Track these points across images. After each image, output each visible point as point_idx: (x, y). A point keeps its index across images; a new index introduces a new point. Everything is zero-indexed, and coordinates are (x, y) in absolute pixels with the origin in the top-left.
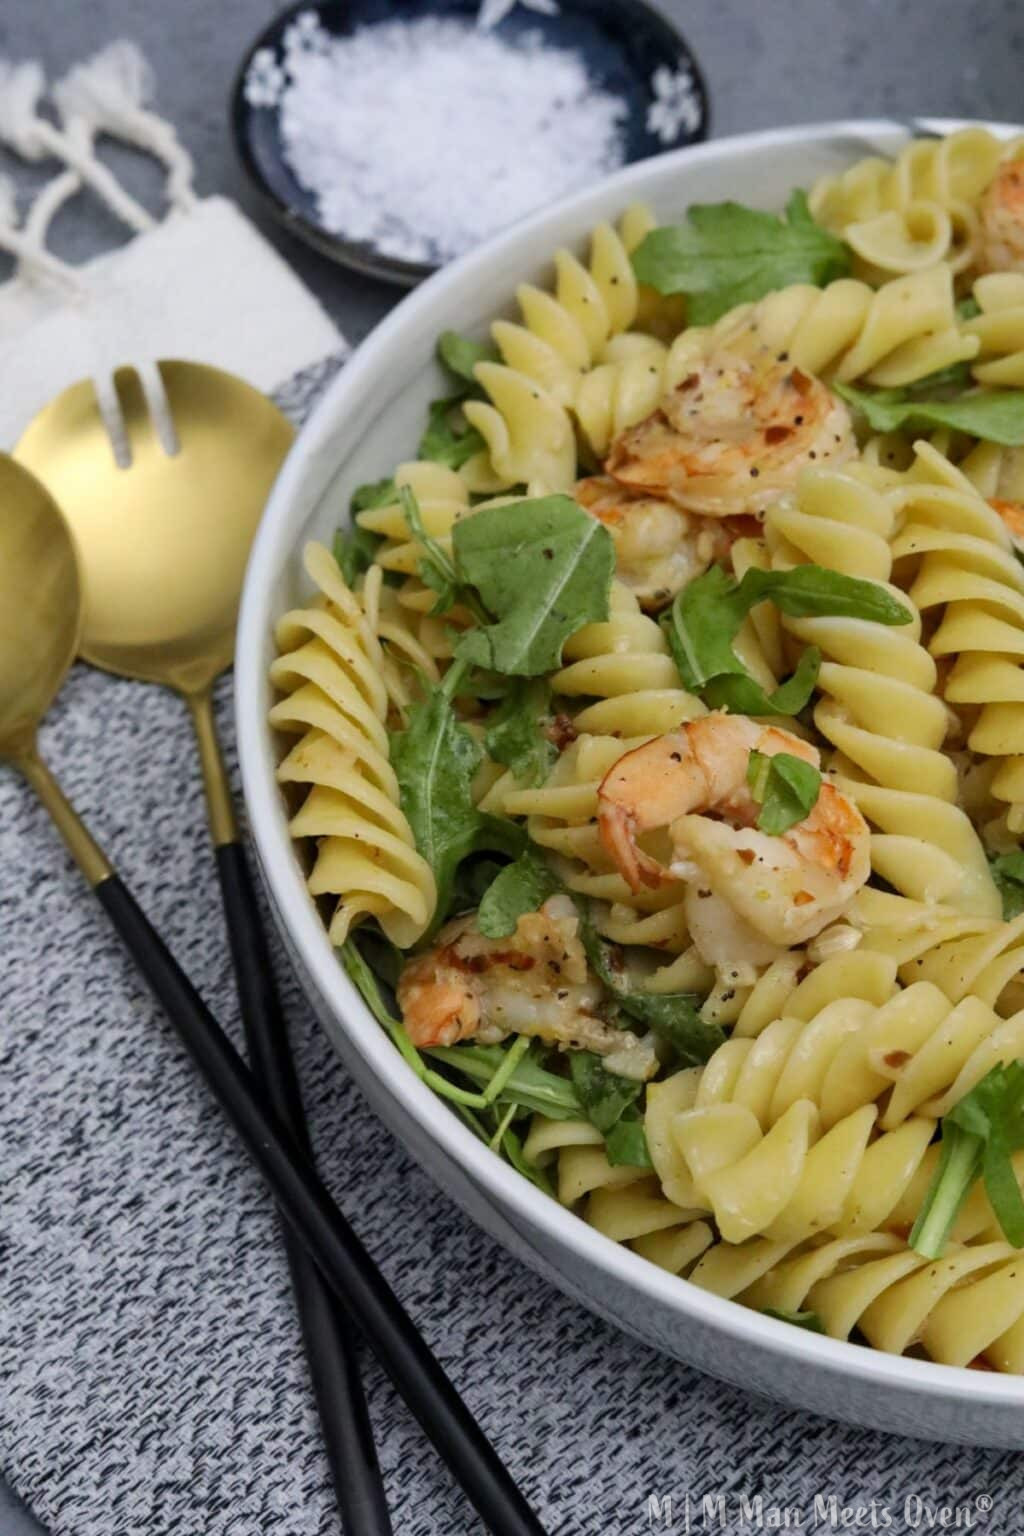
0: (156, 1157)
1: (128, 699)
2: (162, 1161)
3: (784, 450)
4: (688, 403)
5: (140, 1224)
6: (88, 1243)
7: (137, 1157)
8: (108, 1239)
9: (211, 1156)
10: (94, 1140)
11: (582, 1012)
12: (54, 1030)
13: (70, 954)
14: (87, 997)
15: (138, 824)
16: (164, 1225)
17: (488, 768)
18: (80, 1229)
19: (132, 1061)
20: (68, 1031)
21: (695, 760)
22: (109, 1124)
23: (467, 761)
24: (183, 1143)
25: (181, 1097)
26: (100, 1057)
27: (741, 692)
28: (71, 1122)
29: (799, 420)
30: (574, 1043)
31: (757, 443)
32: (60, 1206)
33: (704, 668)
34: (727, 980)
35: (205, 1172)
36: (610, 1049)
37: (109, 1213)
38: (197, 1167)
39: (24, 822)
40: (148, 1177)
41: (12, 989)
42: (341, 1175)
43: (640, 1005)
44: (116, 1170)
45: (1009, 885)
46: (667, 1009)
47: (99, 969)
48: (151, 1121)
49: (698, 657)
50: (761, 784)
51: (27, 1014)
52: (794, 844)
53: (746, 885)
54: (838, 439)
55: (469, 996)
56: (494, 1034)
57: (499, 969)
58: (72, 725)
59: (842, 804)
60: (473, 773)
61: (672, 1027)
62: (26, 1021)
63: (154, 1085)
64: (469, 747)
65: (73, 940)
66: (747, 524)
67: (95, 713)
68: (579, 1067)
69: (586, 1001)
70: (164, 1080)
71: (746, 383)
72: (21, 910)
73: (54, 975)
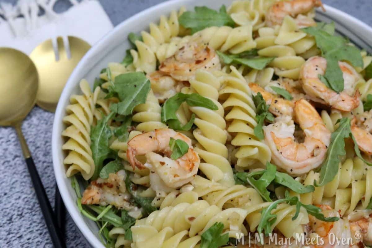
0: (28, 226)
1: (47, 117)
2: (29, 228)
3: (199, 66)
4: (180, 53)
5: (20, 242)
6: (7, 245)
7: (24, 226)
8: (12, 245)
9: (41, 228)
10: (14, 220)
11: (125, 200)
12: (11, 193)
13: (19, 176)
14: (21, 186)
15: (42, 146)
16: (26, 243)
17: (113, 137)
18: (6, 242)
19: (27, 203)
20: (14, 194)
21: (156, 138)
22: (19, 217)
23: (109, 135)
24: (35, 224)
25: (38, 213)
26: (20, 201)
27: (176, 124)
28: (10, 215)
29: (205, 59)
30: (121, 208)
31: (193, 64)
32: (2, 235)
33: (167, 117)
34: (158, 195)
35: (39, 232)
36: (131, 210)
37: (14, 239)
38: (37, 230)
39: (16, 143)
40: (25, 231)
41: (3, 182)
42: (72, 236)
43: (138, 200)
44: (18, 228)
45: (238, 180)
46: (144, 201)
47: (25, 180)
48: (29, 218)
49: (166, 115)
50: (173, 146)
51: (5, 188)
52: (178, 163)
53: (162, 170)
54: (214, 64)
55: (98, 193)
56: (104, 204)
57: (105, 187)
58: (32, 121)
59: (195, 154)
60: (109, 139)
61: (145, 206)
62: (5, 190)
63: (31, 209)
64: (109, 132)
65: (20, 172)
66: (187, 83)
67: (38, 119)
68: (123, 214)
69: (126, 197)
70: (34, 208)
71: (196, 49)
72: (10, 164)
73: (14, 180)
